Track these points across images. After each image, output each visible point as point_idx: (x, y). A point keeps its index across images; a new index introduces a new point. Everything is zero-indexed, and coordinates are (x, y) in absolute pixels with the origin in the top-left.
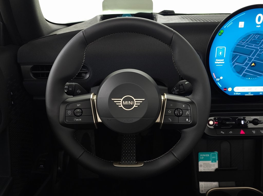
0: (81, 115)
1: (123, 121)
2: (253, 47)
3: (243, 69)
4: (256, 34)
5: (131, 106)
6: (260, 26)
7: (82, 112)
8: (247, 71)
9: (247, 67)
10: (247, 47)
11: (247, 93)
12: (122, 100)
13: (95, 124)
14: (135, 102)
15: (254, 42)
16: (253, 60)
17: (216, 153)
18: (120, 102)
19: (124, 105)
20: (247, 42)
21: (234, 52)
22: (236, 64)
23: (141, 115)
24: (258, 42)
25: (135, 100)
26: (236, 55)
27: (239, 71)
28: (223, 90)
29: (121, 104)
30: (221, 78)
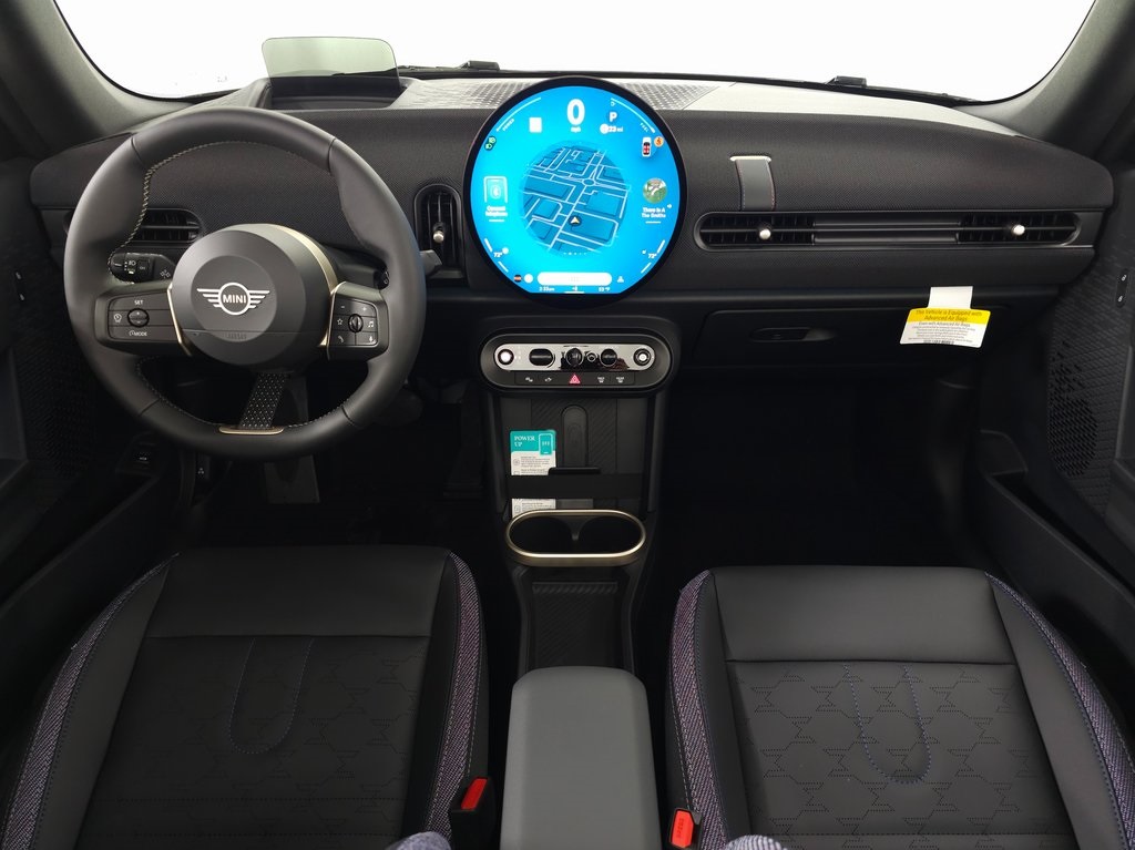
0: (146, 324)
1: (225, 337)
2: (569, 178)
3: (551, 231)
4: (573, 148)
5: (240, 306)
6: (578, 130)
7: (148, 318)
8: (561, 236)
9: (561, 228)
10: (555, 178)
11: (571, 287)
12: (220, 291)
13: (185, 349)
14: (250, 297)
15: (572, 167)
16: (573, 210)
17: (551, 434)
18: (217, 297)
19: (225, 304)
20: (554, 166)
21: (526, 189)
22: (535, 218)
23: (263, 324)
24: (579, 168)
25: (248, 292)
26: (532, 199)
27: (546, 235)
28: (514, 279)
29: (219, 300)
30: (505, 251)
